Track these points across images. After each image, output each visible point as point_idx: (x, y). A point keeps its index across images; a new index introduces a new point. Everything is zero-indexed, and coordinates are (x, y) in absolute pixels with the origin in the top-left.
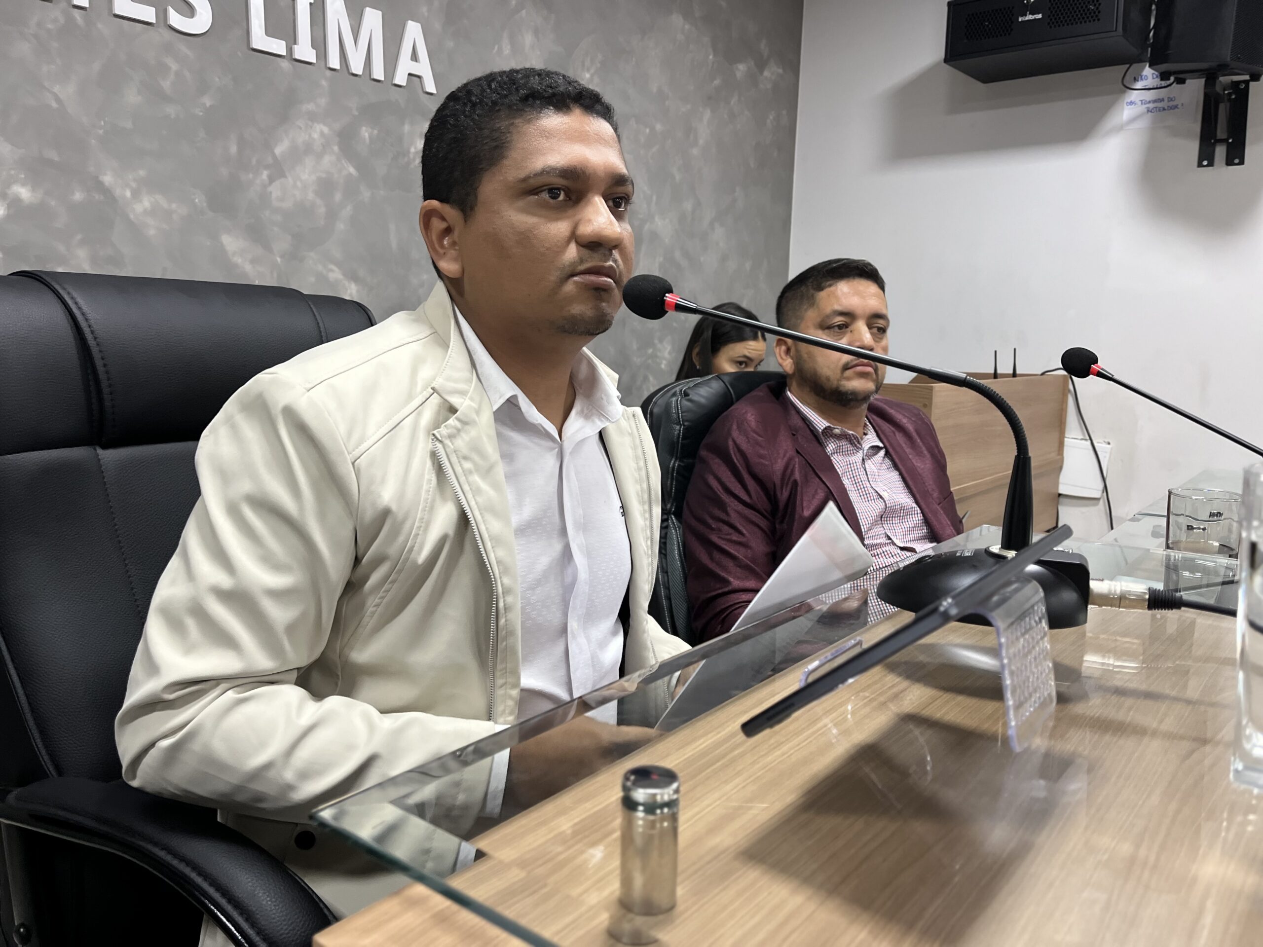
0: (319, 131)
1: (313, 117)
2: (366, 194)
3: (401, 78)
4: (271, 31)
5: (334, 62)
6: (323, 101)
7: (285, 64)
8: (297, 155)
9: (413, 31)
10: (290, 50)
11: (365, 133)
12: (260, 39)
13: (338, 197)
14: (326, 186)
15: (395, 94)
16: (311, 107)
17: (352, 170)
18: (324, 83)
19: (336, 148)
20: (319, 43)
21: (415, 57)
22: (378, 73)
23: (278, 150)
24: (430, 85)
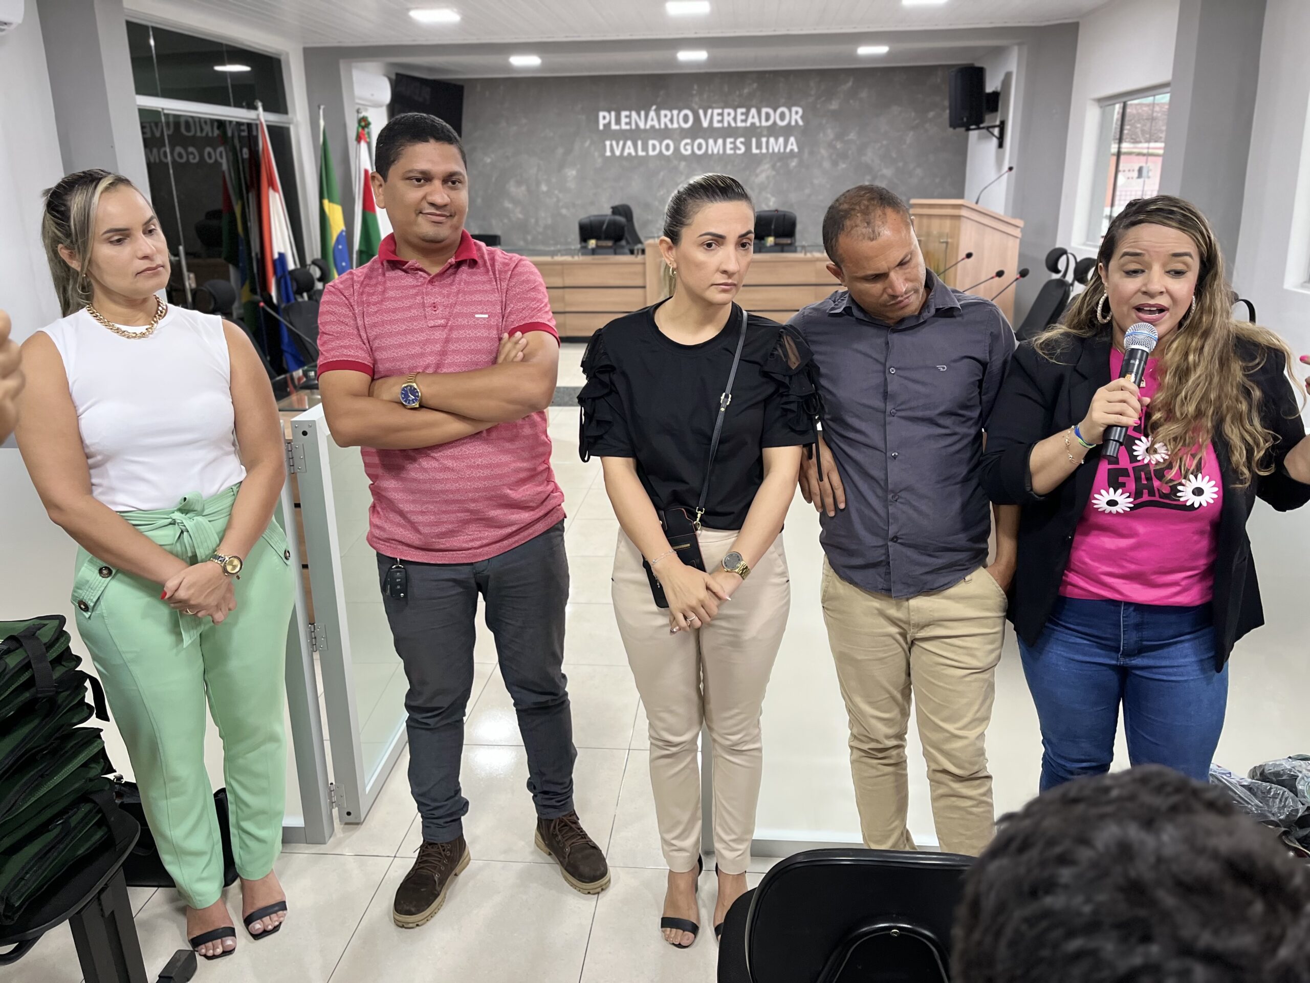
0: (767, 166)
1: (765, 164)
3: (788, 150)
4: (757, 149)
5: (771, 151)
8: (762, 171)
9: (792, 139)
10: (761, 151)
11: (778, 164)
12: (755, 151)
14: (768, 178)
15: (786, 155)
16: (765, 161)
17: (774, 173)
19: (771, 169)
20: (767, 148)
21: (792, 145)
22: (782, 150)
23: (758, 171)
24: (796, 150)
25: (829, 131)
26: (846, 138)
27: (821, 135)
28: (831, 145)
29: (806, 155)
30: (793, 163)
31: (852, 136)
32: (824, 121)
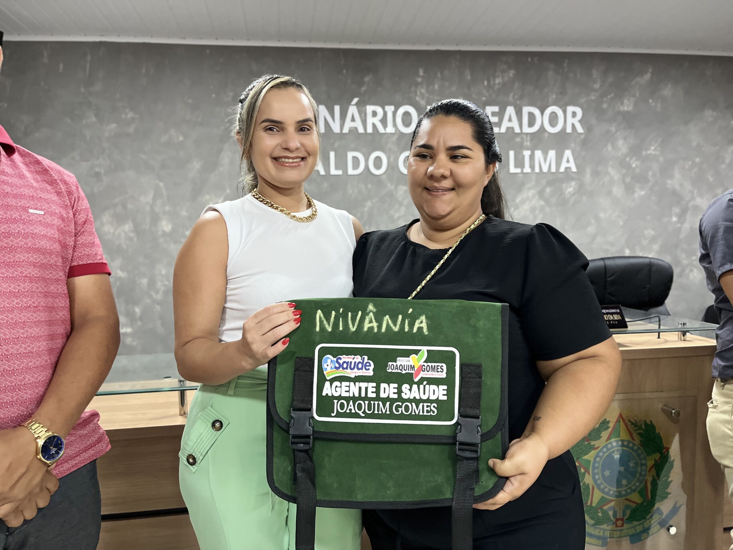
0: (532, 192)
1: (529, 189)
2: (548, 209)
3: (562, 169)
4: (516, 166)
5: (537, 170)
6: (533, 183)
7: (521, 175)
8: (523, 201)
9: (568, 153)
10: (522, 171)
11: (548, 190)
12: (513, 169)
13: (537, 212)
14: (533, 210)
15: (560, 176)
16: (528, 186)
17: (542, 203)
18: (534, 177)
19: (537, 197)
20: (532, 167)
21: (568, 161)
22: (553, 170)
23: (518, 200)
24: (574, 169)
25: (620, 142)
26: (644, 153)
27: (610, 148)
28: (623, 164)
29: (588, 177)
30: (570, 189)
31: (652, 150)
32: (613, 129)
